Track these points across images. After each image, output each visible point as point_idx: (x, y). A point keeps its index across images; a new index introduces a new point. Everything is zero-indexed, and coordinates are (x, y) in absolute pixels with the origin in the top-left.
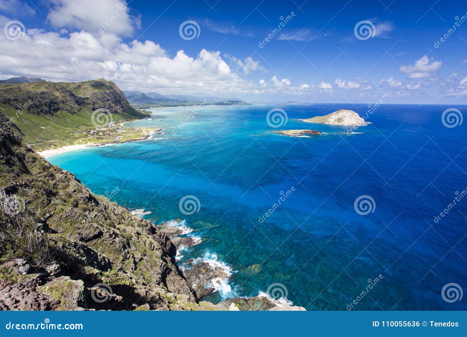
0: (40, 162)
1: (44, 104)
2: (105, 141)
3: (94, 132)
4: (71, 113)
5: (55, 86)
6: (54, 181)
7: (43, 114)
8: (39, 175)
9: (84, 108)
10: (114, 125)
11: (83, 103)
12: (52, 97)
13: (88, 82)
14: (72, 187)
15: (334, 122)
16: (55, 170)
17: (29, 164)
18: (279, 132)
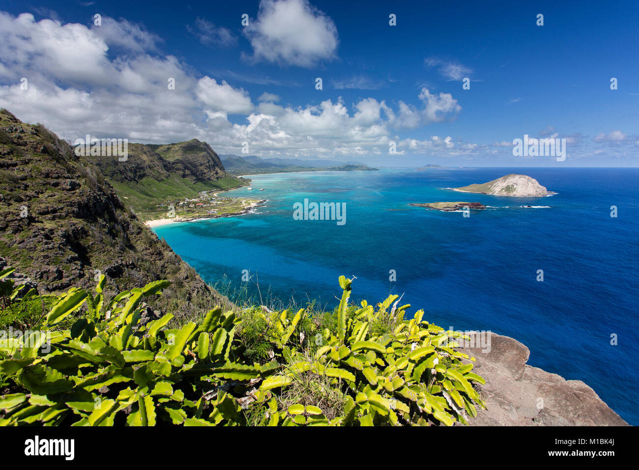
0: (146, 233)
1: (129, 169)
2: (197, 215)
3: (184, 203)
4: (157, 180)
5: (143, 149)
6: (162, 262)
7: (127, 181)
8: (144, 252)
9: (172, 175)
10: (207, 195)
11: (171, 168)
12: (139, 161)
13: (179, 144)
14: (184, 271)
15: (500, 191)
16: (163, 246)
17: (133, 236)
18: (423, 205)
